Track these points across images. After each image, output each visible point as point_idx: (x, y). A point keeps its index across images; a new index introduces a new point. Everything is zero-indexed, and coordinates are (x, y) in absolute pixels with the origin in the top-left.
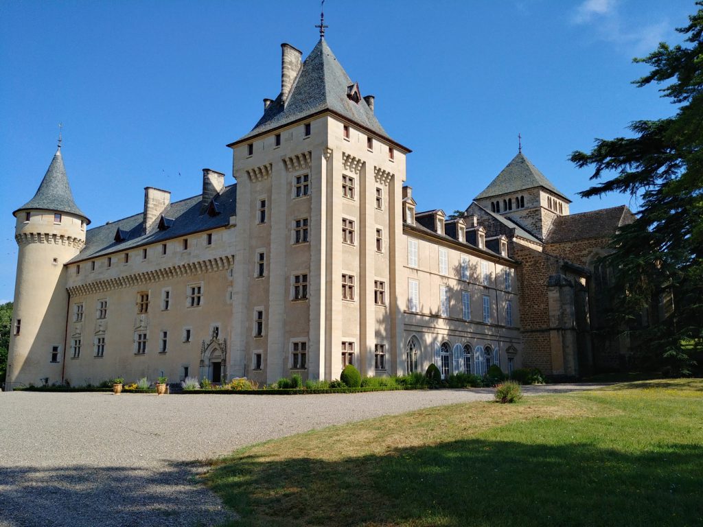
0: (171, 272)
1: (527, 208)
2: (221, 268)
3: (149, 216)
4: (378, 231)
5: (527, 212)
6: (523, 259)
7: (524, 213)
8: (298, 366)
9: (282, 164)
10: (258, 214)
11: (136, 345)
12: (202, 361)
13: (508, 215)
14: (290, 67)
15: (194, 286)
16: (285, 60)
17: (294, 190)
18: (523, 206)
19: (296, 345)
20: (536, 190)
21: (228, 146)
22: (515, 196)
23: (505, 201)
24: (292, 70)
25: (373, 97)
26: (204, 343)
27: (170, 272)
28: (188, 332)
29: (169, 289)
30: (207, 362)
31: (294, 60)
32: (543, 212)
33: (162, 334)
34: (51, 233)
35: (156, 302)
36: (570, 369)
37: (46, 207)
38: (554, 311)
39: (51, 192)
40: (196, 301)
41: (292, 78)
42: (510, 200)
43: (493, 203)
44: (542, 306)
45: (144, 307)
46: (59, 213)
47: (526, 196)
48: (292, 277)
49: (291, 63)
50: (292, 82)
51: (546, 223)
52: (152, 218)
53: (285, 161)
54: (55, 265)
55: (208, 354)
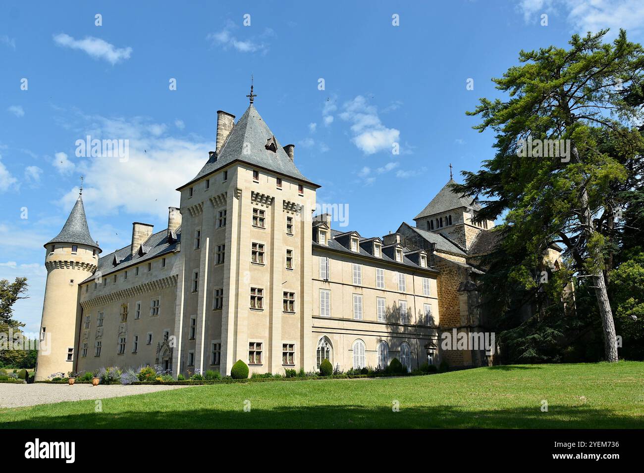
0: (141, 289)
1: (454, 225)
2: (171, 285)
3: (135, 245)
4: (289, 252)
5: (454, 228)
6: (441, 269)
7: (452, 229)
8: (216, 363)
9: (209, 202)
10: (196, 241)
11: (119, 346)
12: (157, 359)
13: (440, 232)
14: (223, 128)
15: (155, 300)
16: (219, 123)
17: (218, 222)
18: (451, 224)
19: (215, 345)
20: (459, 211)
21: (177, 190)
22: (444, 216)
23: (437, 219)
24: (226, 130)
25: (294, 146)
26: (159, 345)
27: (139, 289)
28: (151, 335)
29: (140, 302)
30: (161, 360)
31: (227, 123)
32: (466, 228)
33: (135, 338)
34: (69, 261)
35: (132, 313)
36: (478, 361)
37: (66, 241)
38: (464, 311)
39: (71, 229)
40: (155, 311)
41: (225, 135)
42: (441, 219)
43: (428, 222)
44: (456, 308)
45: (125, 317)
46: (75, 246)
47: (453, 215)
48: (214, 291)
49: (225, 125)
50: (225, 139)
51: (470, 237)
52: (137, 247)
53: (211, 200)
54: (72, 285)
55: (161, 353)
